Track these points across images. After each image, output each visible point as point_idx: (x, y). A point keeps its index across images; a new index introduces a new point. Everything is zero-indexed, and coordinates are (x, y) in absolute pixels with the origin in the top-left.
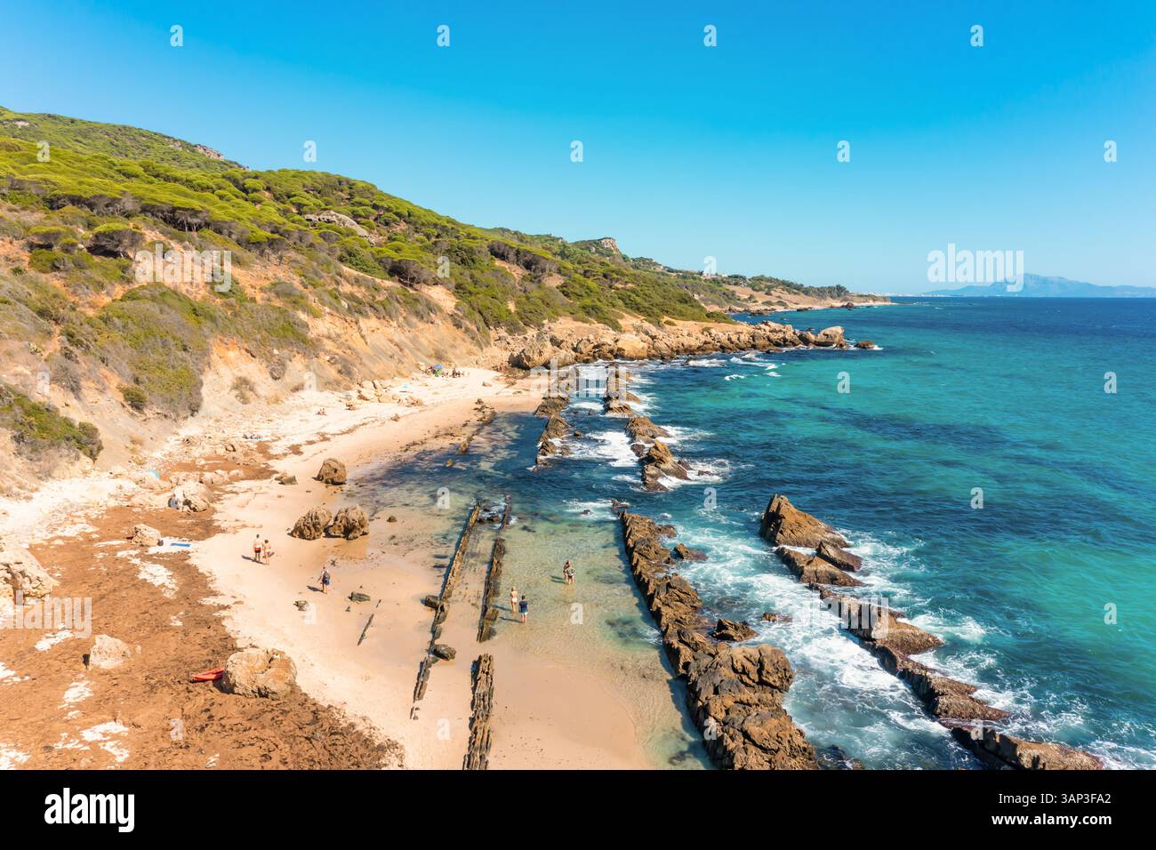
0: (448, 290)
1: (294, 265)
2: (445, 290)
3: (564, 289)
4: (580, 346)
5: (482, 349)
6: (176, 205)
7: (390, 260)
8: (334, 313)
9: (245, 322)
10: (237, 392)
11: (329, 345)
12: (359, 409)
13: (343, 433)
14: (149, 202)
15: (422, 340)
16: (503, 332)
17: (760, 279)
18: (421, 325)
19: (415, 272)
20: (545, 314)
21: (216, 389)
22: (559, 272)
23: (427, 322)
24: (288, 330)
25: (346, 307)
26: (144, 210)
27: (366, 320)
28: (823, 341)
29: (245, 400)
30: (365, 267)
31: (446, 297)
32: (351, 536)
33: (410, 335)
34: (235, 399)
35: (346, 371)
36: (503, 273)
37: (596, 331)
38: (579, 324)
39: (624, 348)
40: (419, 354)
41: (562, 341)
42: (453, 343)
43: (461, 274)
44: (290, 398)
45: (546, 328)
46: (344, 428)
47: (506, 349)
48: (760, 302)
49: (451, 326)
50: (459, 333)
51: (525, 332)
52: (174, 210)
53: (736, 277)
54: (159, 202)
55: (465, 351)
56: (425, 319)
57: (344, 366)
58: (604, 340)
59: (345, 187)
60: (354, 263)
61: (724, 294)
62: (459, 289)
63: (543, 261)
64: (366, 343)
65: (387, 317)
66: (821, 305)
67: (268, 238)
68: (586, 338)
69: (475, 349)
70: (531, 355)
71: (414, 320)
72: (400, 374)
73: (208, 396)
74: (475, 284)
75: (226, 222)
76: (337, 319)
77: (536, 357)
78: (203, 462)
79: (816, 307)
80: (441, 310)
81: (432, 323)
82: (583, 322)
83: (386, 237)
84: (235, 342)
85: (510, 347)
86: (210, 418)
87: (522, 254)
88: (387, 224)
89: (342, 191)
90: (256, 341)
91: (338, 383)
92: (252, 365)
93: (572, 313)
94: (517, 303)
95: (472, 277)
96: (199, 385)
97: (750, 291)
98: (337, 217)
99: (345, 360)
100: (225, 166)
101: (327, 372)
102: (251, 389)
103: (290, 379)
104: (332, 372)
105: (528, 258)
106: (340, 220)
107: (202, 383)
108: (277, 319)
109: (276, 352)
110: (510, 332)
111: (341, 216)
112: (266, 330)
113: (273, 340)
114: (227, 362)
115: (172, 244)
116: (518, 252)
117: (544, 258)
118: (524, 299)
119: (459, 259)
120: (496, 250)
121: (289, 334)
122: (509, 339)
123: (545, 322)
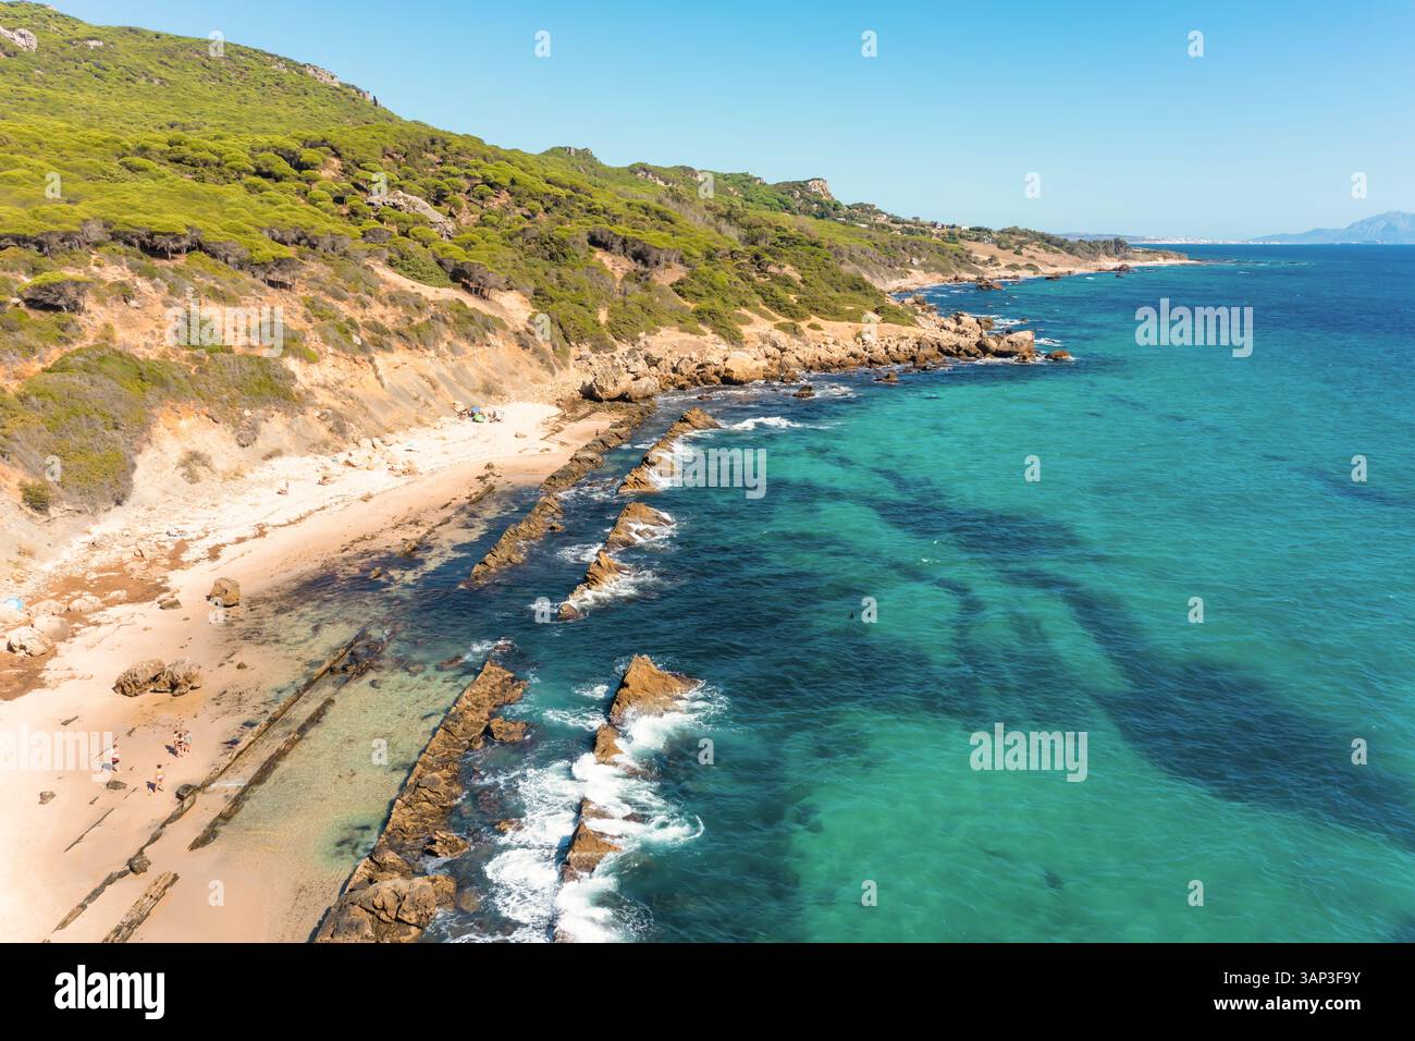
0: (525, 296)
1: (314, 284)
2: (520, 297)
3: (681, 287)
4: (681, 366)
5: (553, 374)
6: (155, 228)
7: (452, 263)
8: (340, 353)
9: (211, 380)
10: (185, 470)
11: (323, 397)
12: (334, 482)
13: (290, 523)
14: (120, 228)
15: (471, 370)
16: (585, 350)
17: (1012, 232)
18: (471, 350)
19: (480, 277)
20: (642, 325)
21: (157, 469)
22: (682, 261)
23: (481, 345)
24: (265, 386)
25: (360, 343)
26: (115, 237)
27: (388, 355)
28: (1007, 350)
29: (193, 478)
30: (419, 274)
31: (520, 306)
32: (176, 692)
33: (454, 365)
34: (181, 479)
35: (339, 429)
36: (600, 271)
37: (704, 346)
38: (687, 336)
39: (732, 369)
40: (461, 389)
41: (659, 360)
42: (514, 369)
43: (546, 274)
44: (258, 469)
45: (642, 344)
46: (294, 516)
47: (587, 371)
48: (1003, 265)
49: (514, 346)
50: (526, 355)
51: (614, 348)
52: (151, 236)
53: (979, 229)
54: (134, 227)
55: (528, 378)
56: (477, 342)
57: (337, 424)
58: (710, 359)
59: (438, 147)
60: (406, 267)
61: (956, 255)
62: (539, 297)
63: (656, 252)
64: (383, 386)
65: (421, 347)
66: (1086, 267)
67: (274, 258)
68: (687, 356)
69: (544, 374)
70: (604, 385)
71: (463, 344)
72: (419, 422)
73: (145, 478)
74: (562, 286)
75: (220, 243)
76: (342, 360)
77: (610, 388)
78: (94, 576)
79: (1078, 271)
80: (505, 327)
81: (488, 345)
82: (692, 333)
83: (478, 216)
84: (192, 407)
85: (591, 369)
86: (143, 506)
87: (630, 243)
88: (482, 198)
89: (434, 153)
90: (222, 403)
91: (326, 444)
92: (214, 431)
93: (679, 321)
94: (611, 311)
95: (559, 276)
96: (130, 470)
97: (994, 249)
98: (405, 198)
99: (340, 416)
100: (338, 93)
101: (316, 432)
102: (205, 464)
103: (262, 445)
104: (321, 431)
105: (638, 247)
106: (409, 203)
107: (134, 466)
108: (253, 373)
109: (247, 413)
110: (595, 349)
111: (410, 197)
112: (237, 388)
113: (244, 400)
114: (176, 434)
115: (139, 284)
116: (624, 242)
117: (656, 248)
118: (619, 306)
119: (547, 254)
120: (599, 238)
121: (266, 391)
122: (593, 358)
123: (642, 335)
